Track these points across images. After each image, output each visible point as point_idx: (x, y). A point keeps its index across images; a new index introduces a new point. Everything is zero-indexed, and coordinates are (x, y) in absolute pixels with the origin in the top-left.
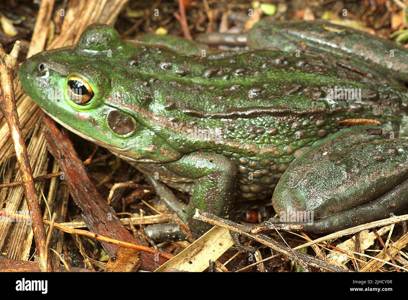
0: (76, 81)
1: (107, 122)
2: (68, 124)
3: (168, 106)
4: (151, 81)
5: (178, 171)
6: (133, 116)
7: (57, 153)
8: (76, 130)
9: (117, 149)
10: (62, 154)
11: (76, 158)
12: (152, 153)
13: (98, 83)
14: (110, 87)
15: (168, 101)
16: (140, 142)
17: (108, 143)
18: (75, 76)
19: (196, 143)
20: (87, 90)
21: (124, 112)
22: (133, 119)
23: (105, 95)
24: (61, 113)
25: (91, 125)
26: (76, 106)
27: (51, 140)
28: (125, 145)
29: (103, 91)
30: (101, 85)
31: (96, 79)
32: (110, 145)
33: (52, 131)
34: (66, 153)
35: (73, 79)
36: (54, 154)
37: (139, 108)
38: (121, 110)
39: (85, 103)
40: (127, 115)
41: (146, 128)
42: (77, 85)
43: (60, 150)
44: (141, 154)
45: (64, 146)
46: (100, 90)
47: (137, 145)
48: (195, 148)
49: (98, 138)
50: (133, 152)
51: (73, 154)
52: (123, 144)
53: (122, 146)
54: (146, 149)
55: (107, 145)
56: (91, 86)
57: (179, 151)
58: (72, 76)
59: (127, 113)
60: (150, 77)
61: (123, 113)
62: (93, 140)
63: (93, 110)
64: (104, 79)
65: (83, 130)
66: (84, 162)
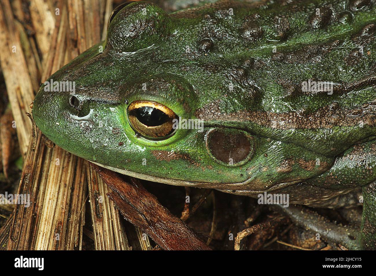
0: (144, 107)
1: (208, 151)
2: (146, 173)
3: (289, 94)
4: (246, 64)
5: (332, 184)
6: (246, 129)
7: (141, 220)
8: (161, 178)
9: (235, 184)
10: (149, 219)
11: (169, 217)
12: (288, 172)
13: (179, 100)
14: (195, 98)
15: (285, 87)
16: (266, 163)
17: (218, 181)
18: (139, 101)
19: (350, 135)
20: (167, 115)
21: (230, 128)
22: (245, 132)
23: (193, 112)
24: (131, 162)
25: (184, 164)
26: (152, 143)
27: (123, 203)
28: (245, 175)
29: (190, 108)
30: (184, 100)
31: (175, 95)
32: (222, 183)
33: (119, 189)
34: (152, 215)
35: (138, 106)
36: (136, 222)
37: (248, 114)
38: (224, 127)
39: (167, 135)
40: (235, 130)
41: (268, 139)
42: (147, 113)
43: (142, 214)
44: (272, 179)
45: (145, 205)
46: (185, 108)
47: (265, 169)
48: (350, 142)
49: (201, 179)
50: (259, 181)
51: (163, 213)
52: (242, 175)
53: (243, 179)
54: (279, 169)
55: (216, 184)
56: (170, 108)
57: (328, 157)
58: (134, 102)
59: (234, 128)
60: (242, 60)
61: (229, 130)
62: (192, 184)
63: (182, 141)
64: (184, 89)
65: (172, 175)
66: (182, 218)
